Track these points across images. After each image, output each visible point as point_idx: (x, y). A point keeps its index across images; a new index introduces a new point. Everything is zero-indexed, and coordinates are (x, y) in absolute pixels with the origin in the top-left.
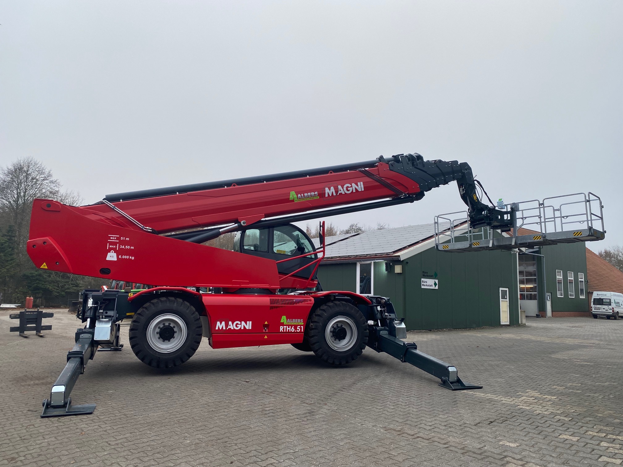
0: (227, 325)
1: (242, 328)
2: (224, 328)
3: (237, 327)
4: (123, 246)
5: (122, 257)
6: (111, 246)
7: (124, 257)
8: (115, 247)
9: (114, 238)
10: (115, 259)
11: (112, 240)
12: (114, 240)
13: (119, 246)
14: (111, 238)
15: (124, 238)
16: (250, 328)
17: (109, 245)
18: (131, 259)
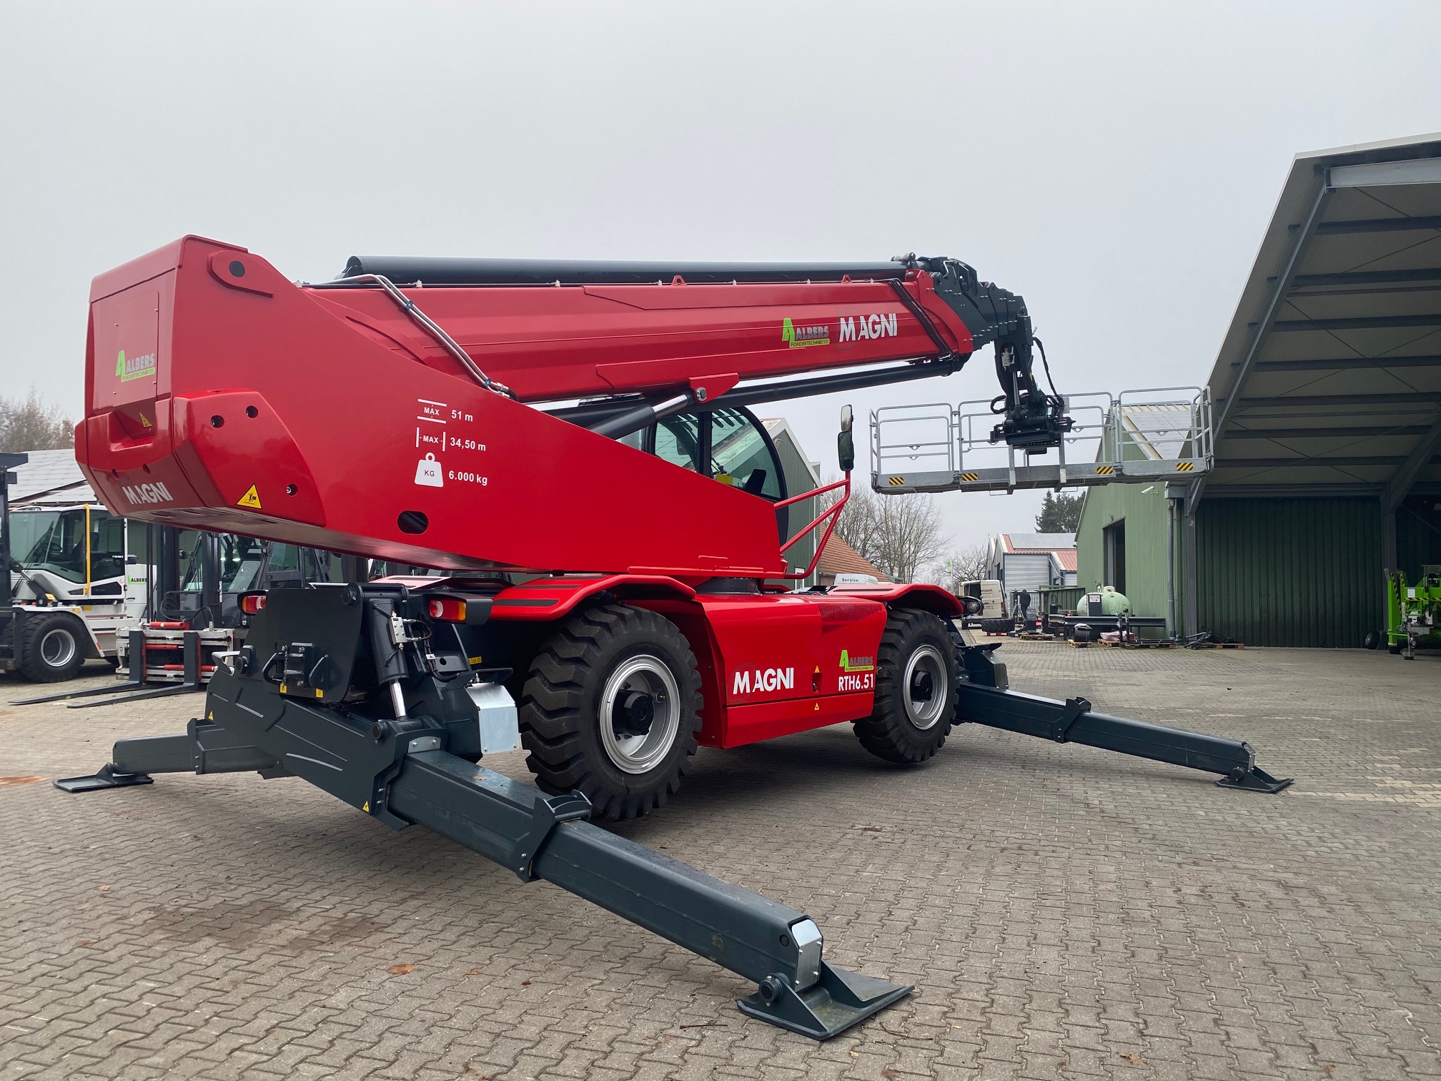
0: (753, 680)
1: (779, 688)
2: (748, 691)
3: (770, 684)
4: (459, 440)
5: (456, 475)
6: (426, 439)
7: (464, 476)
8: (436, 439)
9: (432, 411)
10: (438, 482)
11: (428, 416)
12: (435, 417)
13: (448, 441)
14: (427, 410)
15: (460, 413)
16: (792, 687)
17: (421, 435)
18: (480, 484)
